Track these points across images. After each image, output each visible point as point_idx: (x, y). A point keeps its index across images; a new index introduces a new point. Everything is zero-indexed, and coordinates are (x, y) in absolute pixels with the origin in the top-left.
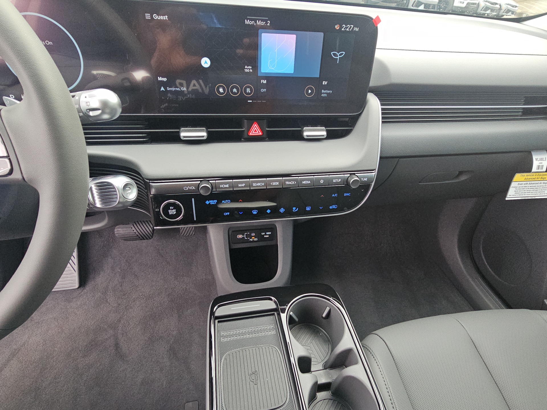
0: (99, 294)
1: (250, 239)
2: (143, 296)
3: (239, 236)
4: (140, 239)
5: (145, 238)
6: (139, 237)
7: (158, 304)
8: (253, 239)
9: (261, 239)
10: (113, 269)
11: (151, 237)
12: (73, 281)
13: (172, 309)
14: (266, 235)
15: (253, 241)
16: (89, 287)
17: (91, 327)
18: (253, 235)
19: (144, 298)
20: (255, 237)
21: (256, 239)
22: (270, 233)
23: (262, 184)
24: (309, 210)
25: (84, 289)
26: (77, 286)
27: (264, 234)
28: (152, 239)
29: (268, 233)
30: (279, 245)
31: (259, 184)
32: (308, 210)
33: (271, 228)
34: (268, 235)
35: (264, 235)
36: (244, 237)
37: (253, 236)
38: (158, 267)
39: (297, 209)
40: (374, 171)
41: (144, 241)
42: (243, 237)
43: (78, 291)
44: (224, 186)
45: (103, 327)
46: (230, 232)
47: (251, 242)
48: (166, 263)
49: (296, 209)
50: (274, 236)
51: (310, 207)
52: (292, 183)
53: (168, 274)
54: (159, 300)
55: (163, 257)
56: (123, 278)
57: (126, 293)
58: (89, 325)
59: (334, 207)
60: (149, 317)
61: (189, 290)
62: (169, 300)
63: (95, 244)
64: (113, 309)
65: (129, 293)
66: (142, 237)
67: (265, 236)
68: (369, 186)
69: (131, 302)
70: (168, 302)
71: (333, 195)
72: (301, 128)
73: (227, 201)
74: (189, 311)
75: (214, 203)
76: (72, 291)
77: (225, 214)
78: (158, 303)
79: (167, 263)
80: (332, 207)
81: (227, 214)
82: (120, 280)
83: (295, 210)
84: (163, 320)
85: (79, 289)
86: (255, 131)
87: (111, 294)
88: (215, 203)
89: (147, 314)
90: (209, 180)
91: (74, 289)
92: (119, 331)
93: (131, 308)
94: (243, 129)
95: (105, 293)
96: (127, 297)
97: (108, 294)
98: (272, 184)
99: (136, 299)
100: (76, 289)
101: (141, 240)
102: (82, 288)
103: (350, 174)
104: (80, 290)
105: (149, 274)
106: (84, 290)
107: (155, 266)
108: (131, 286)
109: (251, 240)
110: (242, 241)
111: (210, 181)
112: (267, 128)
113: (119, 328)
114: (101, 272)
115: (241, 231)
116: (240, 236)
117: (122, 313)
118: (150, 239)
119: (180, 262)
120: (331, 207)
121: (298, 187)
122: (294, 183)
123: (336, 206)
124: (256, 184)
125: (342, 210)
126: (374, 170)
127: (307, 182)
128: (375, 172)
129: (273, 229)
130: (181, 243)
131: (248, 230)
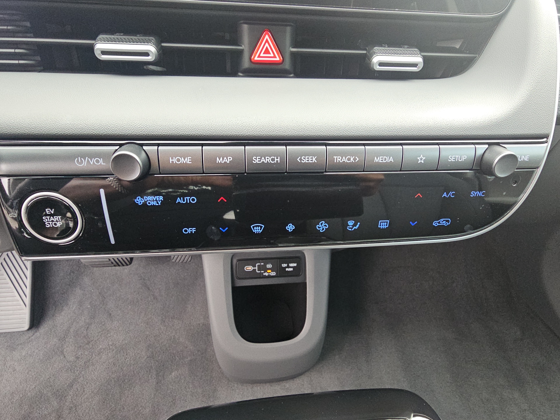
0: (55, 340)
1: (264, 273)
2: (114, 347)
3: (247, 268)
4: (113, 265)
5: (120, 264)
6: (112, 263)
7: (131, 361)
8: (269, 273)
9: (282, 273)
10: (81, 303)
11: (128, 263)
12: (21, 320)
13: (150, 370)
14: (288, 267)
15: (269, 277)
16: (44, 329)
17: (29, 394)
18: (269, 267)
19: (113, 350)
20: (272, 270)
21: (273, 274)
22: (295, 265)
23: (276, 160)
24: (386, 227)
25: (36, 332)
26: (26, 326)
27: (284, 265)
28: (129, 266)
29: (291, 265)
30: (309, 284)
31: (268, 160)
32: (382, 227)
33: (298, 257)
34: (291, 267)
35: (286, 267)
36: (256, 269)
37: (269, 269)
38: (141, 304)
39: (358, 226)
40: (545, 140)
41: (117, 268)
42: (253, 269)
43: (29, 334)
44: (179, 160)
45: (45, 394)
46: (235, 261)
47: (265, 277)
48: (152, 298)
49: (355, 225)
50: (300, 270)
51: (388, 221)
52: (349, 159)
53: (154, 314)
54: (133, 355)
55: (149, 289)
56: (93, 317)
57: (92, 341)
58: (27, 389)
59: (443, 222)
60: (115, 381)
61: (178, 341)
62: (148, 354)
63: (60, 268)
64: (68, 364)
65: (95, 341)
66: (116, 262)
67: (287, 269)
68: (529, 175)
69: (95, 355)
70: (146, 357)
71: (445, 195)
72: (365, 50)
73: (188, 198)
74: (173, 374)
75: (155, 203)
76: (20, 333)
77: (186, 231)
78: (132, 358)
79: (154, 298)
80: (439, 223)
81: (189, 230)
82: (87, 321)
83: (353, 226)
84: (134, 387)
85: (30, 331)
86: (267, 52)
87: (71, 340)
88: (160, 203)
89: (113, 376)
90: (142, 145)
91: (22, 331)
92: (67, 404)
93: (93, 365)
94: (242, 46)
95: (63, 339)
96: (91, 346)
97: (67, 340)
98: (301, 159)
99: (102, 350)
100: (26, 331)
101: (115, 266)
102: (33, 330)
103: (489, 144)
104: (31, 333)
105: (128, 313)
106: (36, 334)
107: (136, 302)
108: (100, 330)
109: (266, 274)
110: (253, 275)
111: (145, 148)
112: (293, 48)
113: (68, 397)
114: (65, 307)
115: (252, 261)
116: (249, 268)
117: (78, 372)
118: (127, 265)
119: (172, 297)
120: (435, 224)
121: (363, 171)
122: (355, 159)
123: (448, 221)
124: (261, 159)
125: (461, 231)
126: (543, 138)
127: (385, 159)
128: (546, 142)
129: (300, 259)
130: (175, 271)
131: (262, 259)
